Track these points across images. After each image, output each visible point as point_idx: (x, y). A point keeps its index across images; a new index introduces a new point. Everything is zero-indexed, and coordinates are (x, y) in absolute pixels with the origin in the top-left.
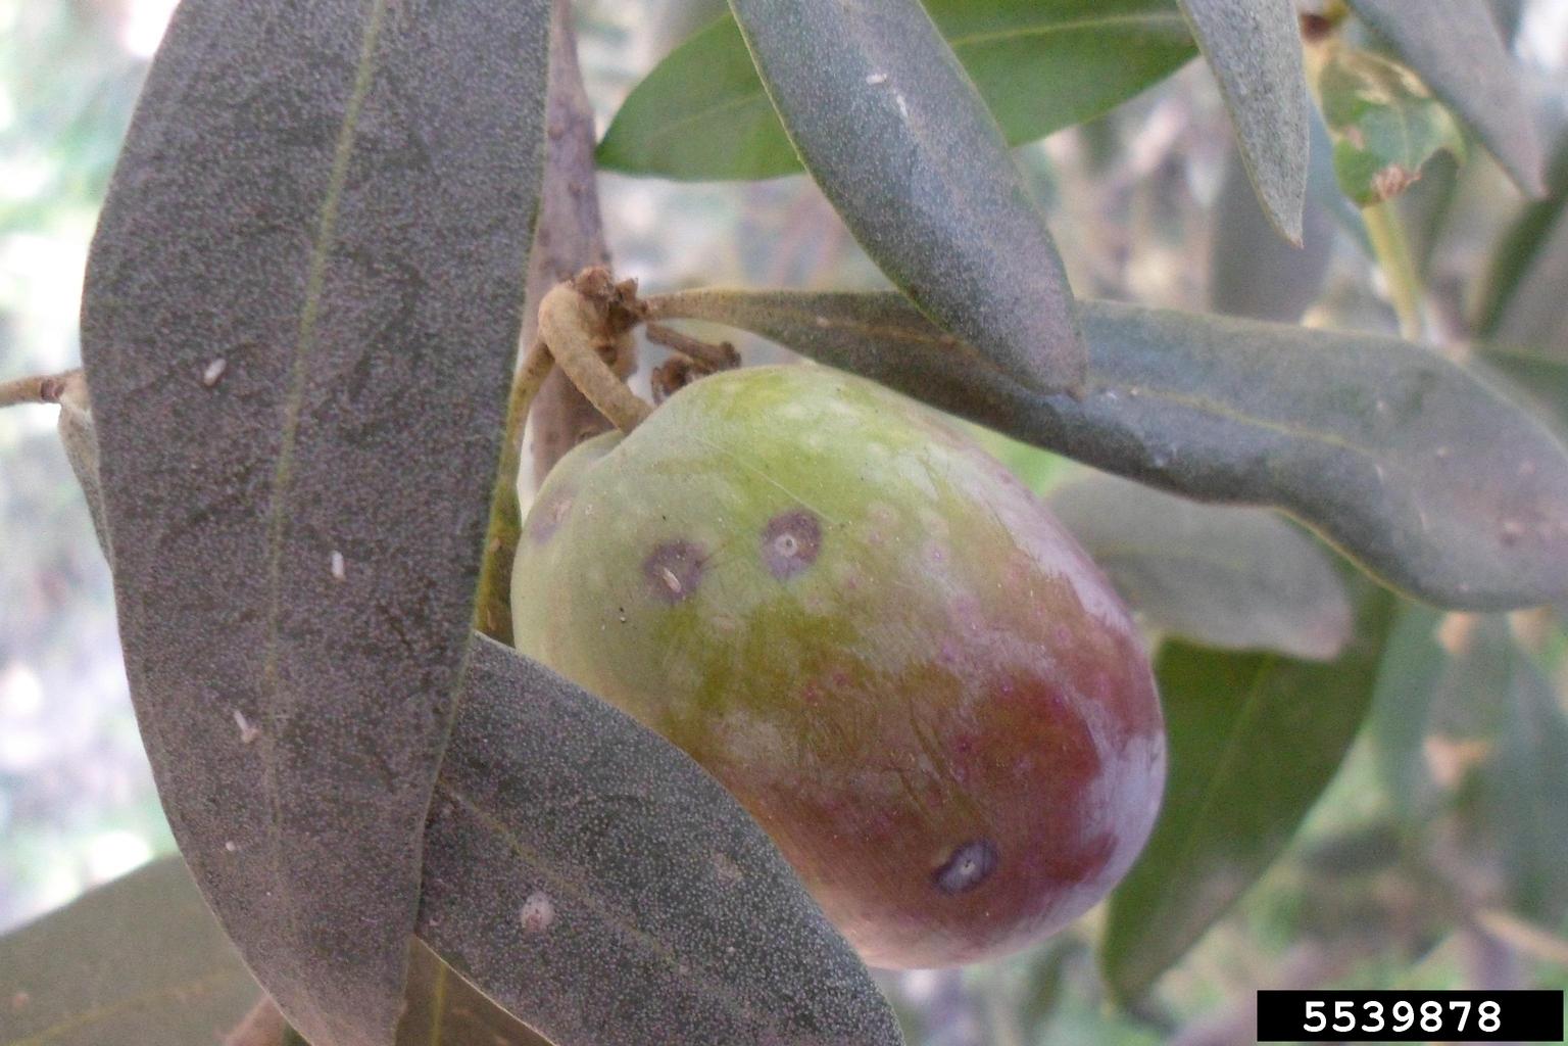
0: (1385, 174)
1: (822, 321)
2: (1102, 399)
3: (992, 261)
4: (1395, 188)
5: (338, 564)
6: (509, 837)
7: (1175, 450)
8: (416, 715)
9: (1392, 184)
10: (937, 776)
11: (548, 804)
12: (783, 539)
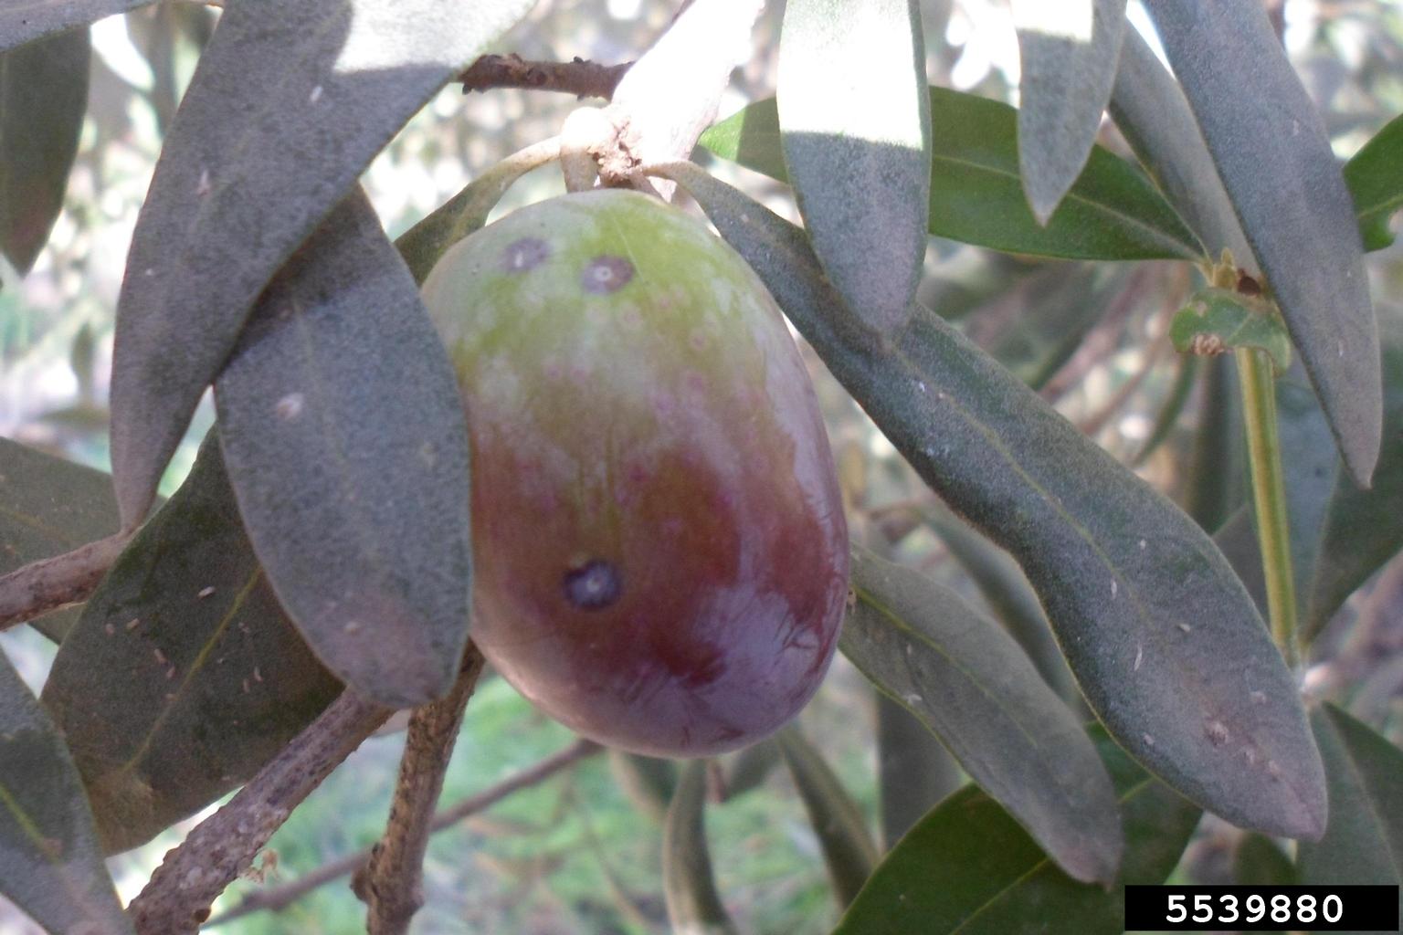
0: (1206, 338)
1: (744, 218)
2: (913, 383)
3: (868, 213)
4: (1209, 351)
5: (317, 93)
6: (309, 349)
7: (947, 451)
8: (298, 210)
9: (1208, 346)
10: (605, 485)
11: (346, 343)
12: (603, 269)
